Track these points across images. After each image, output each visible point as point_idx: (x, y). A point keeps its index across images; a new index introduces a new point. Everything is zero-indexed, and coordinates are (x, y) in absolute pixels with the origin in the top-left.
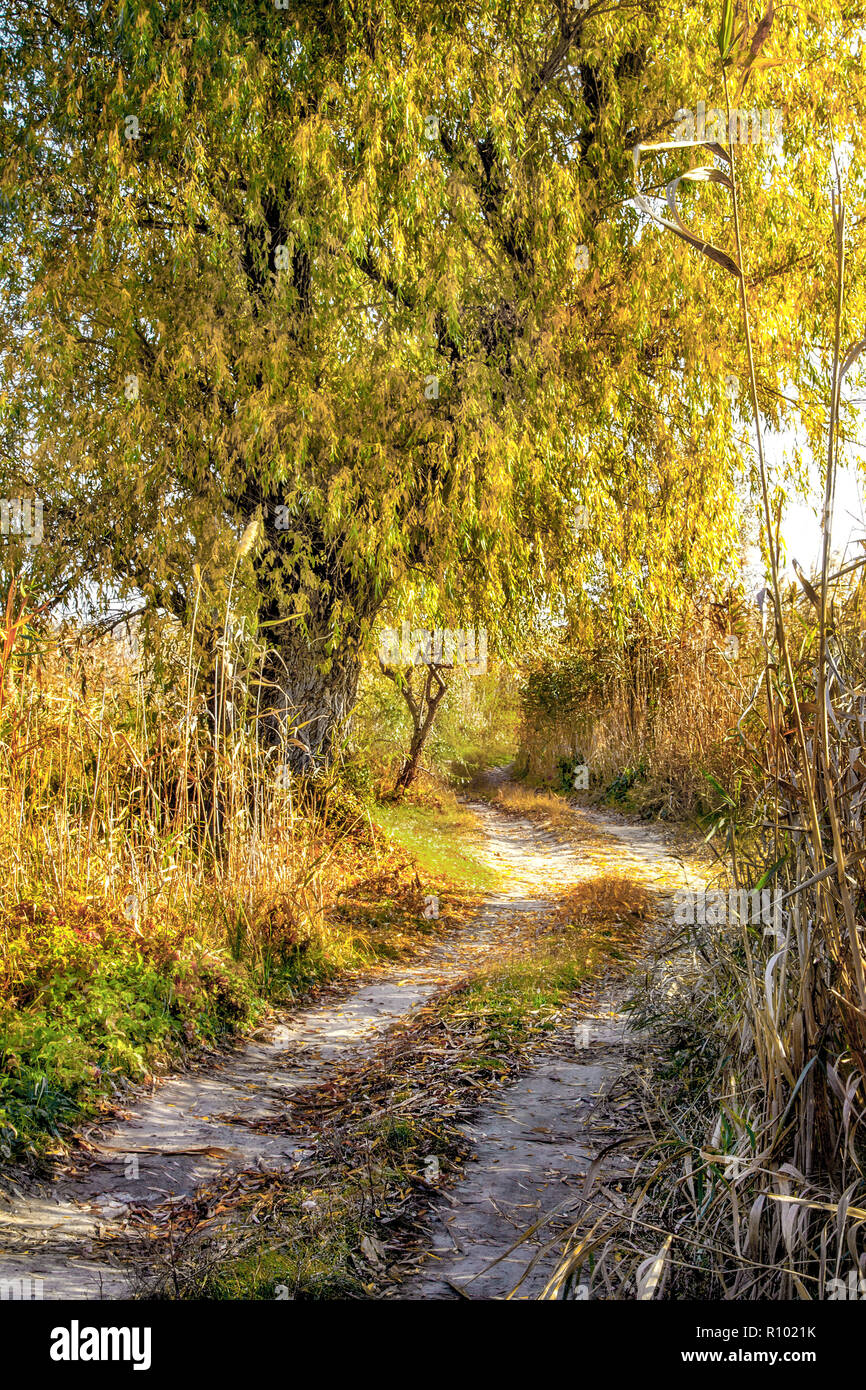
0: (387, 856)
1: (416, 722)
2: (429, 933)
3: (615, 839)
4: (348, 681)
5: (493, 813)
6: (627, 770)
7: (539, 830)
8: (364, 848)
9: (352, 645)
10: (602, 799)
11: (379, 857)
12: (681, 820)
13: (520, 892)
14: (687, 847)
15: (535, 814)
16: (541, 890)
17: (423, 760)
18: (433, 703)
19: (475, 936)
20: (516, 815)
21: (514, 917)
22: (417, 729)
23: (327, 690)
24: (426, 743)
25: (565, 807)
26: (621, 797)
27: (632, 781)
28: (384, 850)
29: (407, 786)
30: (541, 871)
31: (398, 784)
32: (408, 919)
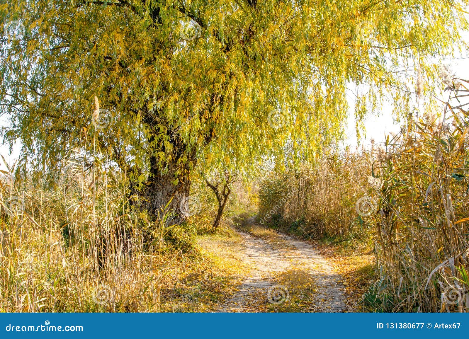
0: (202, 262)
1: (220, 204)
2: (216, 302)
3: (294, 248)
4: (186, 188)
5: (249, 236)
6: (297, 220)
7: (266, 244)
8: (191, 259)
9: (187, 173)
10: (288, 230)
11: (198, 262)
12: (319, 239)
13: (258, 276)
14: (323, 251)
15: (264, 237)
16: (266, 275)
17: (223, 217)
18: (226, 197)
19: (237, 302)
20: (257, 237)
21: (255, 291)
22: (220, 206)
23: (177, 192)
24: (224, 211)
25: (275, 234)
26: (295, 230)
27: (299, 224)
28: (200, 259)
29: (216, 227)
30: (267, 264)
31: (213, 226)
32: (207, 295)
